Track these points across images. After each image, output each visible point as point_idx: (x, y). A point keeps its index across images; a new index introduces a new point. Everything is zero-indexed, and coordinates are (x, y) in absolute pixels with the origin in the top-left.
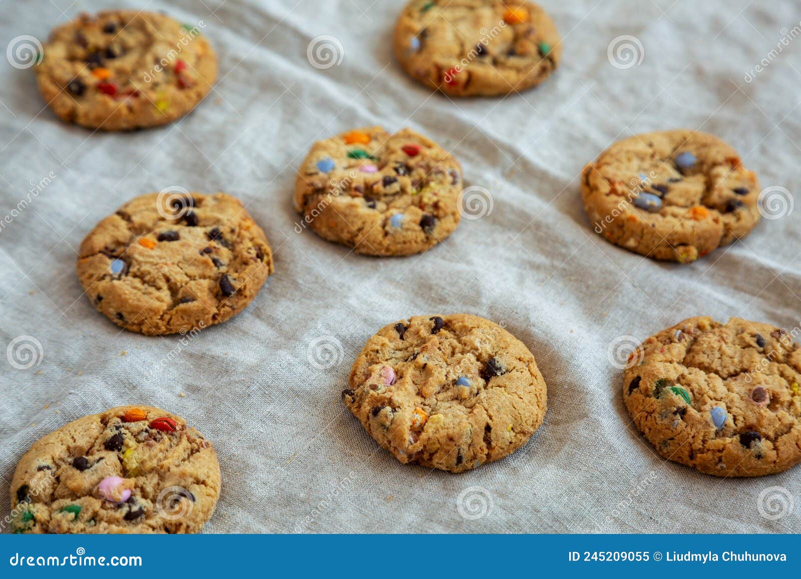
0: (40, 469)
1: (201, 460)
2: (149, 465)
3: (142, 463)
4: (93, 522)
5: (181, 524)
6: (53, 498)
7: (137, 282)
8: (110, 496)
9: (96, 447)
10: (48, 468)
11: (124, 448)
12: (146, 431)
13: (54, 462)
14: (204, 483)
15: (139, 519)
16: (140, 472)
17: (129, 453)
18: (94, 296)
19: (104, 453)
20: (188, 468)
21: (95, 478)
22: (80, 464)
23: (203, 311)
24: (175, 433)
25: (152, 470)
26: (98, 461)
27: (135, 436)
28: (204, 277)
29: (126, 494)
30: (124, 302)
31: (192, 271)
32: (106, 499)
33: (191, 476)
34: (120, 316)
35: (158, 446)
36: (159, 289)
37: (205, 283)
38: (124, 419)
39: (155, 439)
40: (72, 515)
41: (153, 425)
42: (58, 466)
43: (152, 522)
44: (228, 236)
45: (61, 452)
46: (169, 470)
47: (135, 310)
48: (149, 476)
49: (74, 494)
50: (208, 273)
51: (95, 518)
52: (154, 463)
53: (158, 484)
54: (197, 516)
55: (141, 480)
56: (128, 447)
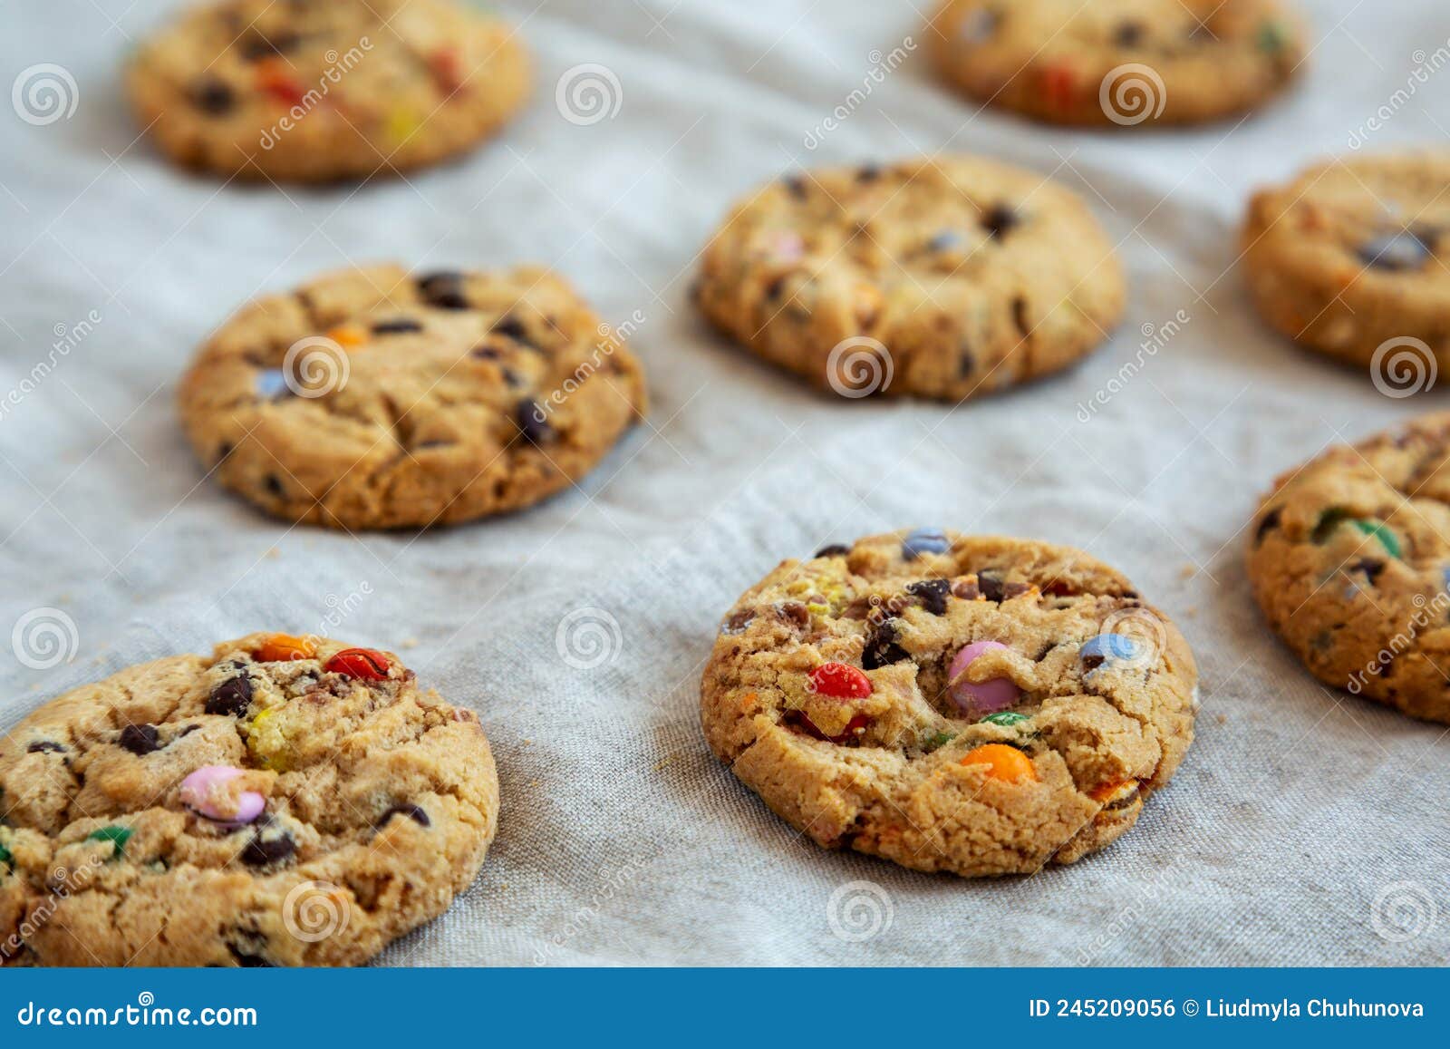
0: (36, 748)
1: (449, 740)
2: (312, 742)
3: (297, 737)
4: (160, 866)
5: (388, 877)
6: (64, 817)
7: (318, 413)
8: (209, 804)
9: (184, 709)
10: (57, 748)
11: (252, 709)
12: (313, 675)
13: (74, 740)
14: (453, 790)
15: (281, 863)
16: (290, 761)
17: (263, 718)
18: (212, 445)
19: (202, 719)
20: (414, 752)
21: (173, 769)
22: (139, 739)
23: (472, 469)
24: (385, 684)
25: (322, 756)
26: (185, 733)
27: (285, 686)
28: (476, 400)
29: (249, 804)
30: (280, 447)
31: (451, 388)
32: (197, 812)
33: (421, 771)
34: (273, 484)
35: (339, 704)
36: (367, 421)
37: (480, 414)
38: (258, 656)
39: (334, 693)
40: (109, 845)
41: (332, 665)
42: (82, 749)
43: (311, 867)
44: (538, 333)
45: (95, 719)
46: (364, 755)
47: (307, 468)
48: (314, 771)
49: (118, 804)
50: (486, 393)
51: (166, 855)
52: (328, 739)
53: (336, 788)
54: (432, 862)
55: (292, 780)
56: (262, 705)
